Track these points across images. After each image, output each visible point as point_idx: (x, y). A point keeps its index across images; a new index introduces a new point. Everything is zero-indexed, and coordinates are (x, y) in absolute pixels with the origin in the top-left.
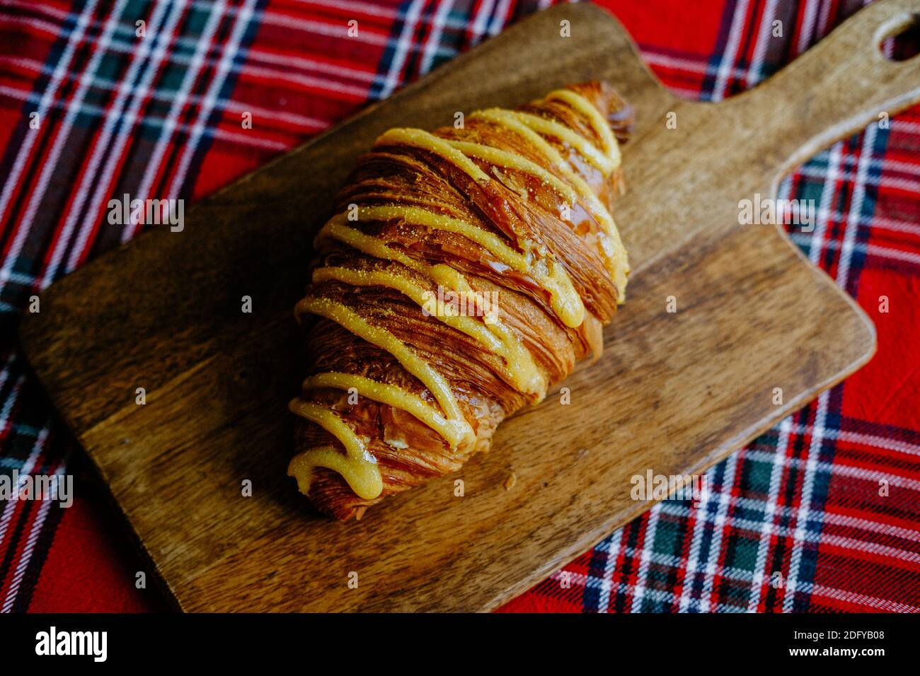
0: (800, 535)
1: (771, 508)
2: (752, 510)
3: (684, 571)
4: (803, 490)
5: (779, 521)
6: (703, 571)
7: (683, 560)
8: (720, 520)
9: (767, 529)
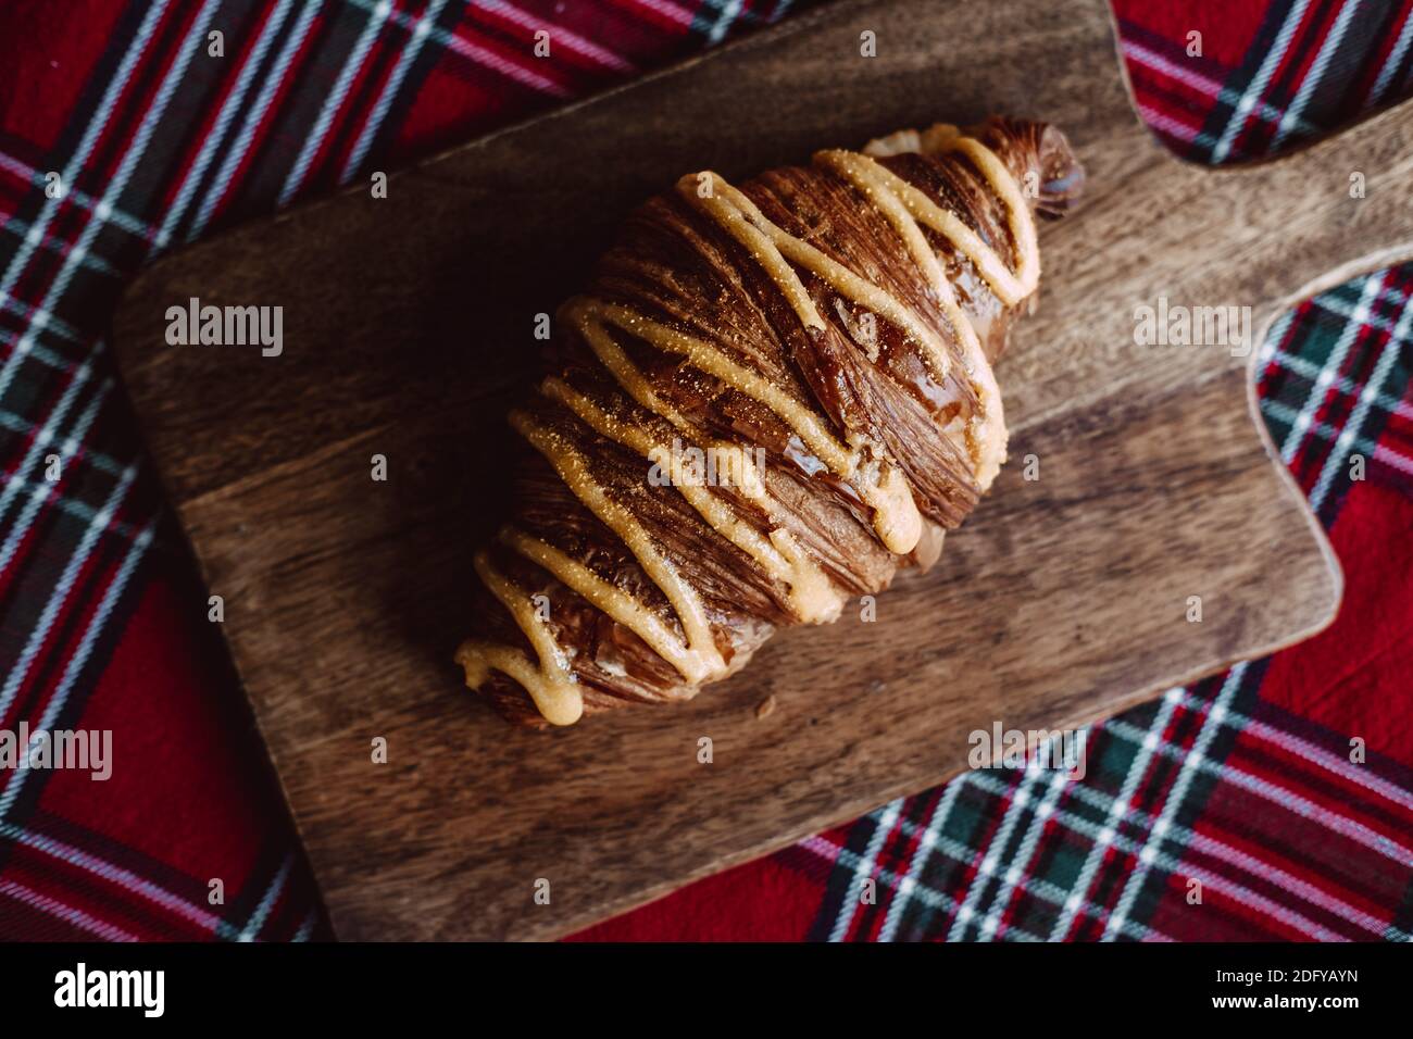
0: (1149, 855)
1: (1120, 809)
2: (1092, 806)
3: (975, 872)
4: (1172, 792)
5: (1125, 829)
6: (1001, 877)
7: (978, 855)
8: (1045, 810)
9: (1106, 837)
